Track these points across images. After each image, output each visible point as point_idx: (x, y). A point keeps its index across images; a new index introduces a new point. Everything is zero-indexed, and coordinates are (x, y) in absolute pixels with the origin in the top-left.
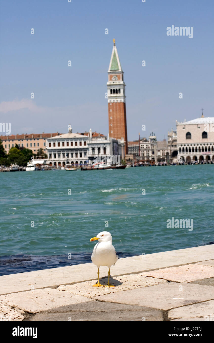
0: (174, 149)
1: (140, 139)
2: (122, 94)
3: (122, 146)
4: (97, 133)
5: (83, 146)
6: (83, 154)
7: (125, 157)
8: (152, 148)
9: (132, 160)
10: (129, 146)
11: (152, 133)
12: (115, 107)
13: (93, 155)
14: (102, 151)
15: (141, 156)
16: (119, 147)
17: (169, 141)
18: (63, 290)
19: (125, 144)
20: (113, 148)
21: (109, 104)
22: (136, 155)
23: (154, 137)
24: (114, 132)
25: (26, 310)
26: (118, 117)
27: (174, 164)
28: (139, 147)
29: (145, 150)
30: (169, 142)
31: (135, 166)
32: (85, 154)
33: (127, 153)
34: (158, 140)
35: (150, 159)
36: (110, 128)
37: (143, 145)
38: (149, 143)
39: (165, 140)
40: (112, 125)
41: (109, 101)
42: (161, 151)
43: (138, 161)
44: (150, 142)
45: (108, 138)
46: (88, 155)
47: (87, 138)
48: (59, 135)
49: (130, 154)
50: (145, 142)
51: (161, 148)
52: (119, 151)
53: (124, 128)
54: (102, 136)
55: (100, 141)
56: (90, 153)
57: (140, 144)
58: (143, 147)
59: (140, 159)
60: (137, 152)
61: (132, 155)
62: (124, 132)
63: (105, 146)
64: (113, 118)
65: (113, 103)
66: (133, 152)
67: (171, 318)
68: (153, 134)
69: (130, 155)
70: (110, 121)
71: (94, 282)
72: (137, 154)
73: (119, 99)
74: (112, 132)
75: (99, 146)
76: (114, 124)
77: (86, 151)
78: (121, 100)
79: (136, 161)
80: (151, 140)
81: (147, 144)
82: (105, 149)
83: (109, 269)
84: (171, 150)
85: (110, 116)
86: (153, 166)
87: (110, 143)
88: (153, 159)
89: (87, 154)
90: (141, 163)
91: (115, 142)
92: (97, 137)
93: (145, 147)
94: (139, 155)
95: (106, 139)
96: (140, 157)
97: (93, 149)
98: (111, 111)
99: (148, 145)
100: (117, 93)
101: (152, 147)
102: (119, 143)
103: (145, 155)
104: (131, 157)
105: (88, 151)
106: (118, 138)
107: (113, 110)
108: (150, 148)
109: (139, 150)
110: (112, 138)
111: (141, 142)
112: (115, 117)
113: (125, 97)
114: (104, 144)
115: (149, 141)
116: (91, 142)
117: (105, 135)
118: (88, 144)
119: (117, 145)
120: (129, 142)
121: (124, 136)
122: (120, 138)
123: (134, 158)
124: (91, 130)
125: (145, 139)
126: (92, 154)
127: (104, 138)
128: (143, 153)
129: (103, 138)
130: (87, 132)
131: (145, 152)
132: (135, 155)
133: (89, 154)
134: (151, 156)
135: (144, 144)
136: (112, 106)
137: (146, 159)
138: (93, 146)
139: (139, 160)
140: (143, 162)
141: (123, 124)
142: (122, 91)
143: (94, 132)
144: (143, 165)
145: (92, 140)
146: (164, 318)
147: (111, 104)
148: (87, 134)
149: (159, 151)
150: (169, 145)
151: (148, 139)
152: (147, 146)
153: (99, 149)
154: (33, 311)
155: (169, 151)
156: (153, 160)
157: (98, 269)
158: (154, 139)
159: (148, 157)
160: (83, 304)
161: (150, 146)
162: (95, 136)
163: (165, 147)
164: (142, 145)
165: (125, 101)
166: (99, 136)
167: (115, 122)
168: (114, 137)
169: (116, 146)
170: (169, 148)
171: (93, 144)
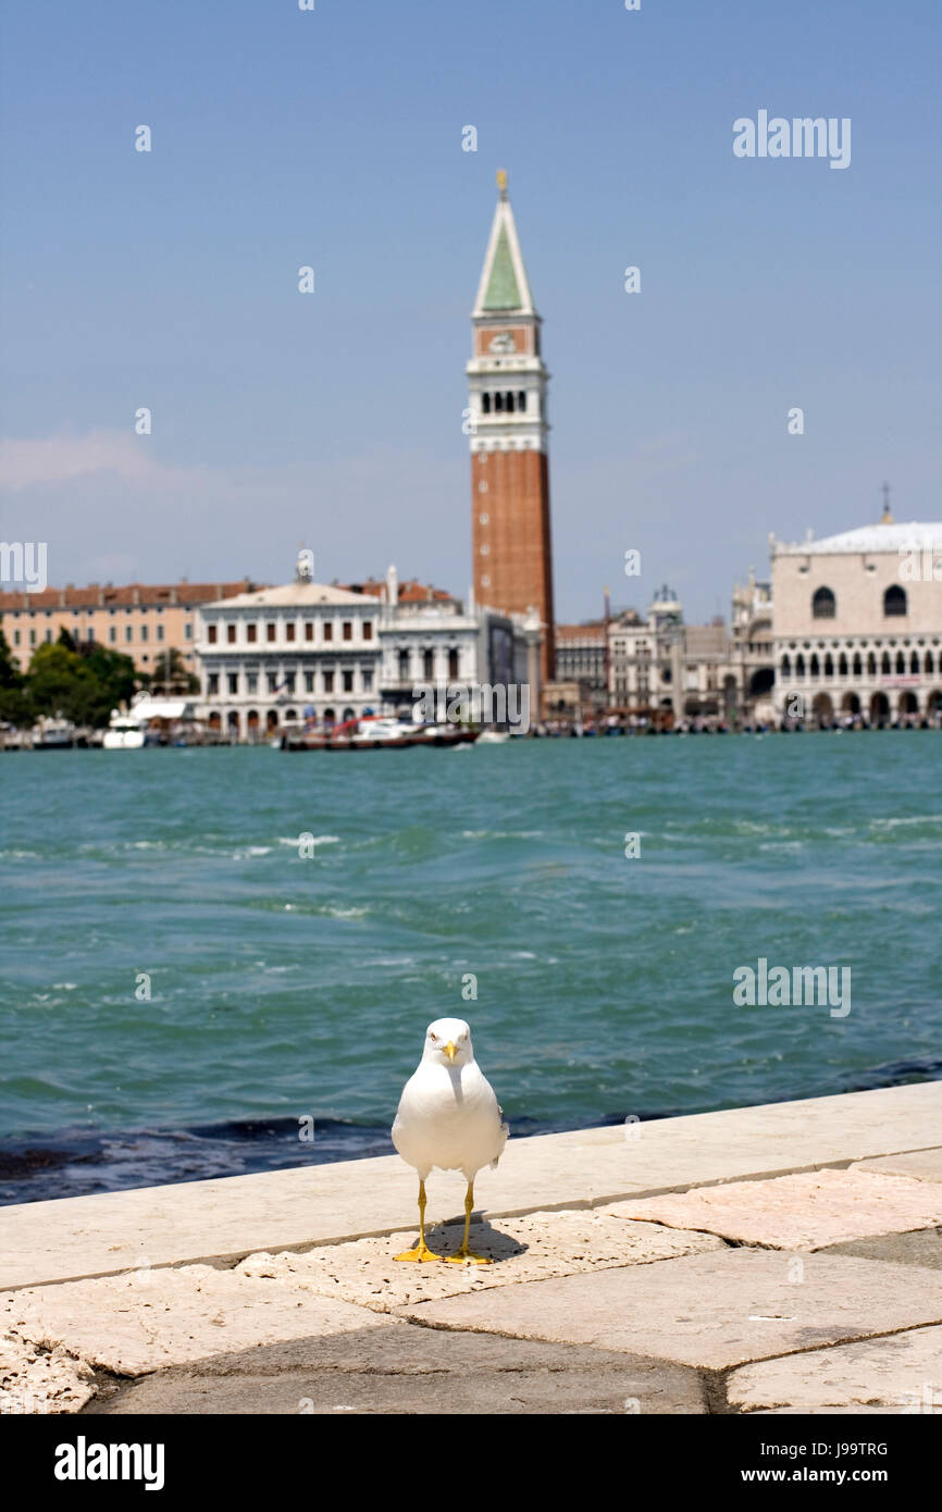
0: (757, 660)
1: (612, 616)
2: (531, 415)
3: (531, 642)
4: (422, 584)
5: (358, 643)
6: (357, 679)
7: (540, 694)
8: (664, 656)
9: (572, 707)
10: (560, 644)
11: (665, 589)
12: (500, 472)
13: (402, 680)
14: (441, 664)
15: (612, 687)
16: (518, 649)
17: (737, 624)
18: (266, 1276)
19: (542, 637)
20: (491, 652)
21: (475, 456)
22: (593, 684)
23: (669, 607)
24: (495, 583)
25: (101, 1360)
26: (515, 515)
27: (759, 730)
28: (606, 650)
29: (633, 662)
30: (737, 631)
31: (587, 734)
32: (368, 676)
33: (551, 675)
34: (689, 619)
35: (654, 702)
36: (479, 565)
37: (624, 644)
38: (649, 634)
39: (719, 623)
40: (485, 551)
41: (474, 445)
42: (702, 670)
43: (601, 713)
44: (653, 628)
45: (471, 607)
46: (381, 680)
47: (377, 609)
48: (251, 589)
49: (567, 680)
50: (630, 630)
51: (702, 656)
52: (518, 665)
53: (539, 565)
54: (441, 599)
55: (433, 619)
56: (387, 674)
57: (607, 637)
58: (620, 648)
59: (608, 703)
60: (596, 670)
61: (575, 686)
62: (539, 580)
63: (453, 644)
64: (493, 519)
65: (492, 456)
66: (577, 673)
67: (740, 1405)
68: (665, 593)
69: (563, 686)
70: (478, 533)
71: (402, 1241)
72: (597, 679)
73: (519, 434)
74: (486, 582)
75: (428, 644)
76: (494, 545)
77: (372, 662)
78: (527, 443)
79: (591, 710)
80: (660, 618)
81: (641, 639)
82: (453, 656)
83: (471, 1186)
84: (745, 666)
85: (477, 511)
86: (664, 731)
87: (476, 632)
88: (668, 702)
89: (375, 678)
90: (612, 721)
91: (498, 626)
92: (422, 604)
93: (631, 649)
94: (606, 686)
95: (460, 611)
96: (609, 695)
97: (404, 656)
98: (484, 487)
99: (645, 643)
100: (510, 409)
101: (663, 649)
102: (517, 632)
103: (632, 685)
104: (571, 695)
105: (382, 662)
106: (512, 608)
107: (492, 486)
108: (654, 656)
109: (607, 663)
110: (488, 610)
111: (614, 628)
112: (501, 514)
113: (544, 427)
114: (452, 634)
115: (647, 625)
116: (392, 626)
117: (454, 594)
118: (382, 635)
119: (508, 642)
120: (562, 629)
121: (540, 598)
122: (522, 609)
123: (584, 699)
124: (392, 569)
125: (630, 616)
126: (395, 675)
127: (451, 610)
128: (621, 675)
129: (445, 609)
130: (378, 580)
131: (632, 671)
132: (586, 686)
133: (385, 676)
134: (659, 692)
135: (626, 635)
136: (487, 467)
137: (633, 702)
138: (403, 644)
139: (604, 706)
140: (622, 716)
141: (536, 548)
142: (532, 400)
143: (407, 579)
144: (622, 732)
145: (397, 618)
146: (707, 1403)
147: (483, 460)
148: (375, 589)
149: (692, 668)
150: (737, 645)
151: (644, 616)
152: (641, 647)
153: (428, 656)
154: (130, 1365)
155: (737, 672)
156: (665, 707)
157: (422, 1183)
158: (673, 618)
159: (644, 694)
160: (352, 1336)
161: (651, 644)
162: (411, 597)
163: (721, 650)
164: (620, 639)
165: (544, 443)
166: (430, 598)
167: (501, 539)
168: (496, 605)
169: (502, 644)
170: (737, 657)
171: (404, 634)
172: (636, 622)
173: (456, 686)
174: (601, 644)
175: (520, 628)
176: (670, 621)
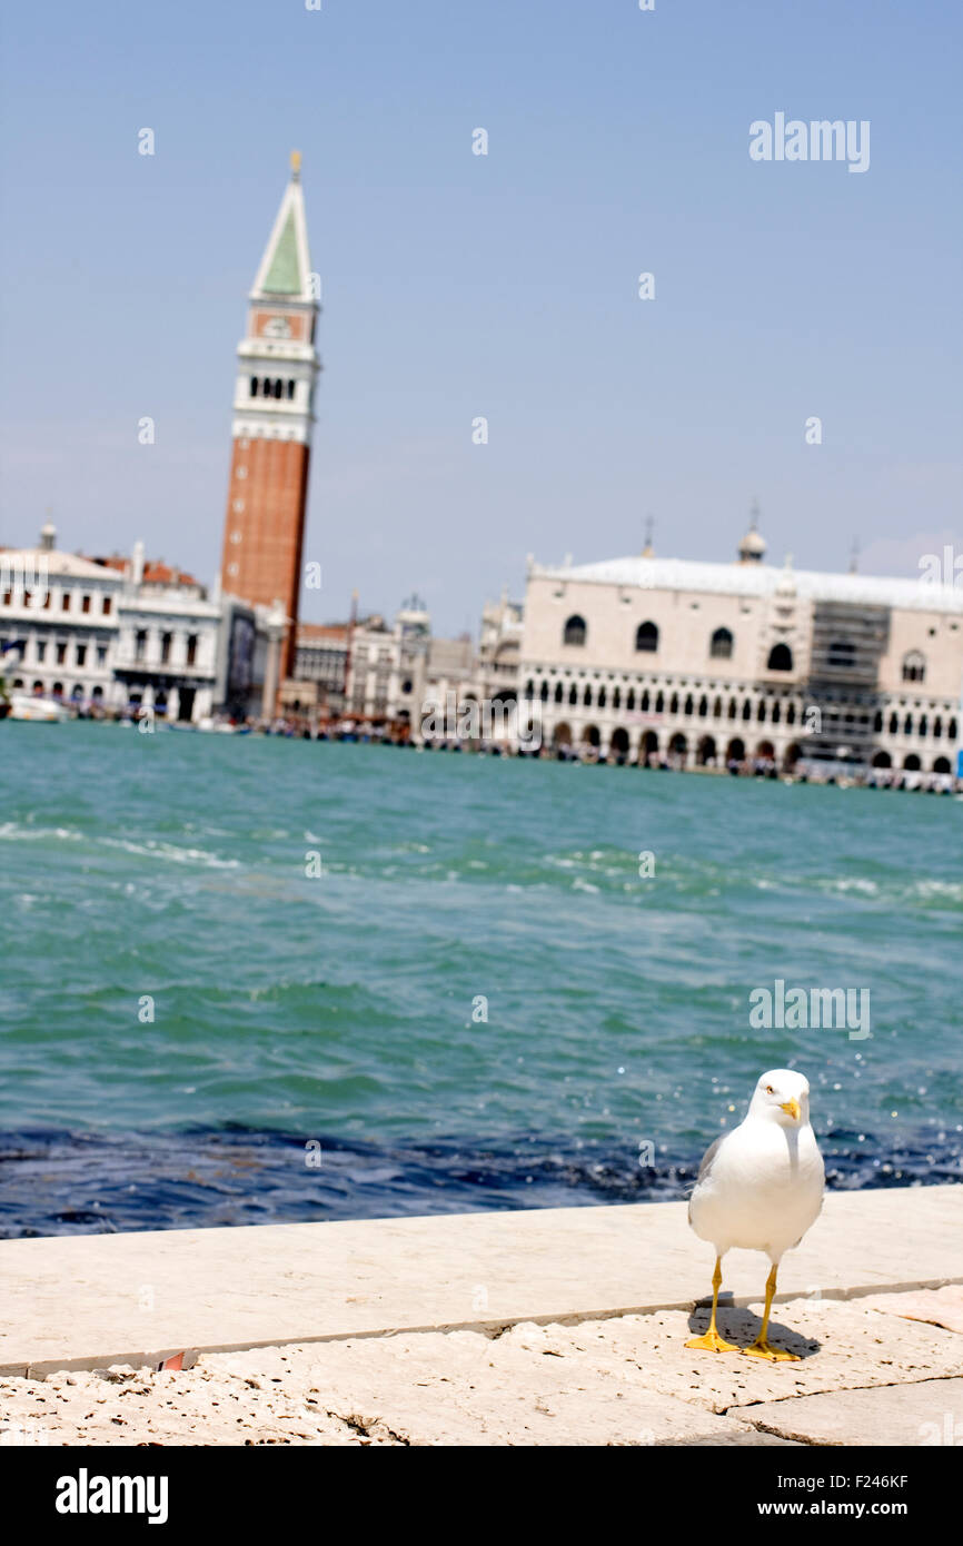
0: (501, 681)
1: (358, 620)
2: (299, 404)
3: (274, 637)
4: (168, 564)
5: (95, 617)
6: (91, 655)
7: (277, 690)
8: (407, 666)
9: (306, 709)
10: (302, 642)
11: (415, 599)
12: (260, 460)
13: (138, 660)
14: (179, 649)
15: (350, 692)
16: (259, 642)
17: (485, 642)
19: (285, 633)
20: (232, 643)
21: (237, 441)
22: (331, 686)
23: (416, 617)
24: (243, 571)
26: (271, 505)
27: (496, 752)
28: (347, 654)
29: (374, 668)
30: (484, 649)
31: (322, 737)
32: (102, 652)
33: (289, 672)
34: (437, 633)
35: (391, 712)
36: (229, 552)
37: (366, 649)
38: (394, 642)
39: (466, 639)
40: (237, 538)
41: (237, 427)
42: (444, 684)
43: (336, 717)
44: (398, 636)
45: (216, 593)
46: (115, 657)
47: (119, 585)
49: (305, 680)
50: (375, 636)
51: (446, 670)
52: (257, 658)
53: (289, 560)
54: (185, 582)
55: (176, 601)
56: (123, 654)
57: (351, 640)
58: (362, 653)
59: (343, 708)
60: (336, 674)
61: (313, 687)
62: (288, 575)
63: (193, 629)
64: (248, 507)
65: (254, 442)
66: (317, 674)
68: (415, 602)
69: (300, 685)
70: (232, 520)
72: (335, 682)
73: (284, 423)
74: (234, 570)
75: (168, 626)
76: (246, 533)
77: (108, 639)
78: (292, 433)
79: (324, 713)
80: (407, 627)
81: (385, 646)
82: (192, 642)
84: (488, 686)
85: (233, 496)
86: (401, 743)
87: (218, 621)
88: (405, 713)
89: (110, 656)
90: (347, 727)
91: (241, 616)
92: (166, 585)
93: (373, 656)
94: (343, 691)
95: (204, 596)
96: (346, 700)
97: (141, 636)
98: (242, 473)
99: (387, 651)
100: (278, 396)
101: (406, 660)
102: (260, 626)
103: (371, 693)
104: (307, 695)
105: (118, 639)
106: (257, 600)
107: (251, 473)
108: (396, 665)
109: (347, 667)
110: (233, 599)
111: (359, 632)
112: (256, 502)
113: (311, 418)
114: (194, 619)
115: (391, 632)
116: (133, 604)
117: (200, 578)
118: (122, 612)
119: (250, 634)
120: (306, 627)
121: (287, 593)
122: (268, 602)
123: (320, 701)
124: (139, 546)
125: (376, 622)
126: (130, 654)
127: (195, 594)
128: (360, 680)
129: (188, 593)
130: (123, 555)
131: (372, 679)
132: (323, 687)
133: (120, 654)
134: (397, 702)
135: (370, 640)
136: (247, 453)
137: (370, 711)
138: (142, 624)
139: (339, 712)
140: (358, 722)
141: (288, 540)
142: (302, 389)
143: (153, 559)
144: (354, 737)
145: (138, 595)
147: (245, 445)
148: (120, 565)
149: (433, 682)
150: (483, 664)
151: (389, 624)
152: (384, 655)
153: (167, 639)
155: (479, 691)
156: (402, 719)
157: (719, 1260)
158: (421, 628)
159: (381, 703)
161: (395, 653)
162: (154, 576)
163: (464, 666)
164: (363, 644)
165: (309, 434)
166: (174, 579)
167: (254, 528)
168: (241, 594)
169: (243, 636)
170: (481, 676)
171: (144, 614)
172: (381, 629)
173: (193, 672)
174: (343, 646)
175: (264, 622)
176: (418, 631)
